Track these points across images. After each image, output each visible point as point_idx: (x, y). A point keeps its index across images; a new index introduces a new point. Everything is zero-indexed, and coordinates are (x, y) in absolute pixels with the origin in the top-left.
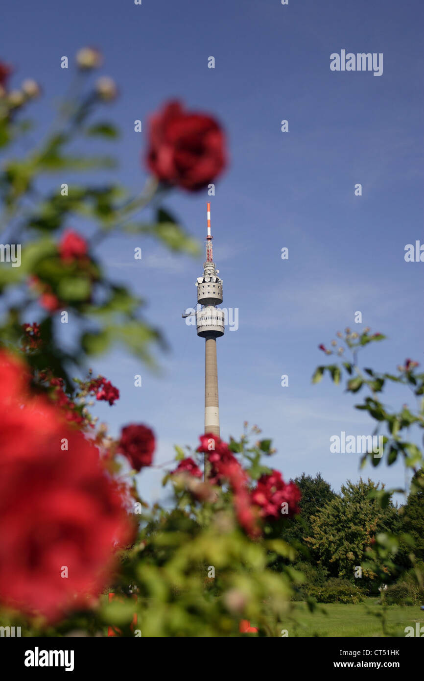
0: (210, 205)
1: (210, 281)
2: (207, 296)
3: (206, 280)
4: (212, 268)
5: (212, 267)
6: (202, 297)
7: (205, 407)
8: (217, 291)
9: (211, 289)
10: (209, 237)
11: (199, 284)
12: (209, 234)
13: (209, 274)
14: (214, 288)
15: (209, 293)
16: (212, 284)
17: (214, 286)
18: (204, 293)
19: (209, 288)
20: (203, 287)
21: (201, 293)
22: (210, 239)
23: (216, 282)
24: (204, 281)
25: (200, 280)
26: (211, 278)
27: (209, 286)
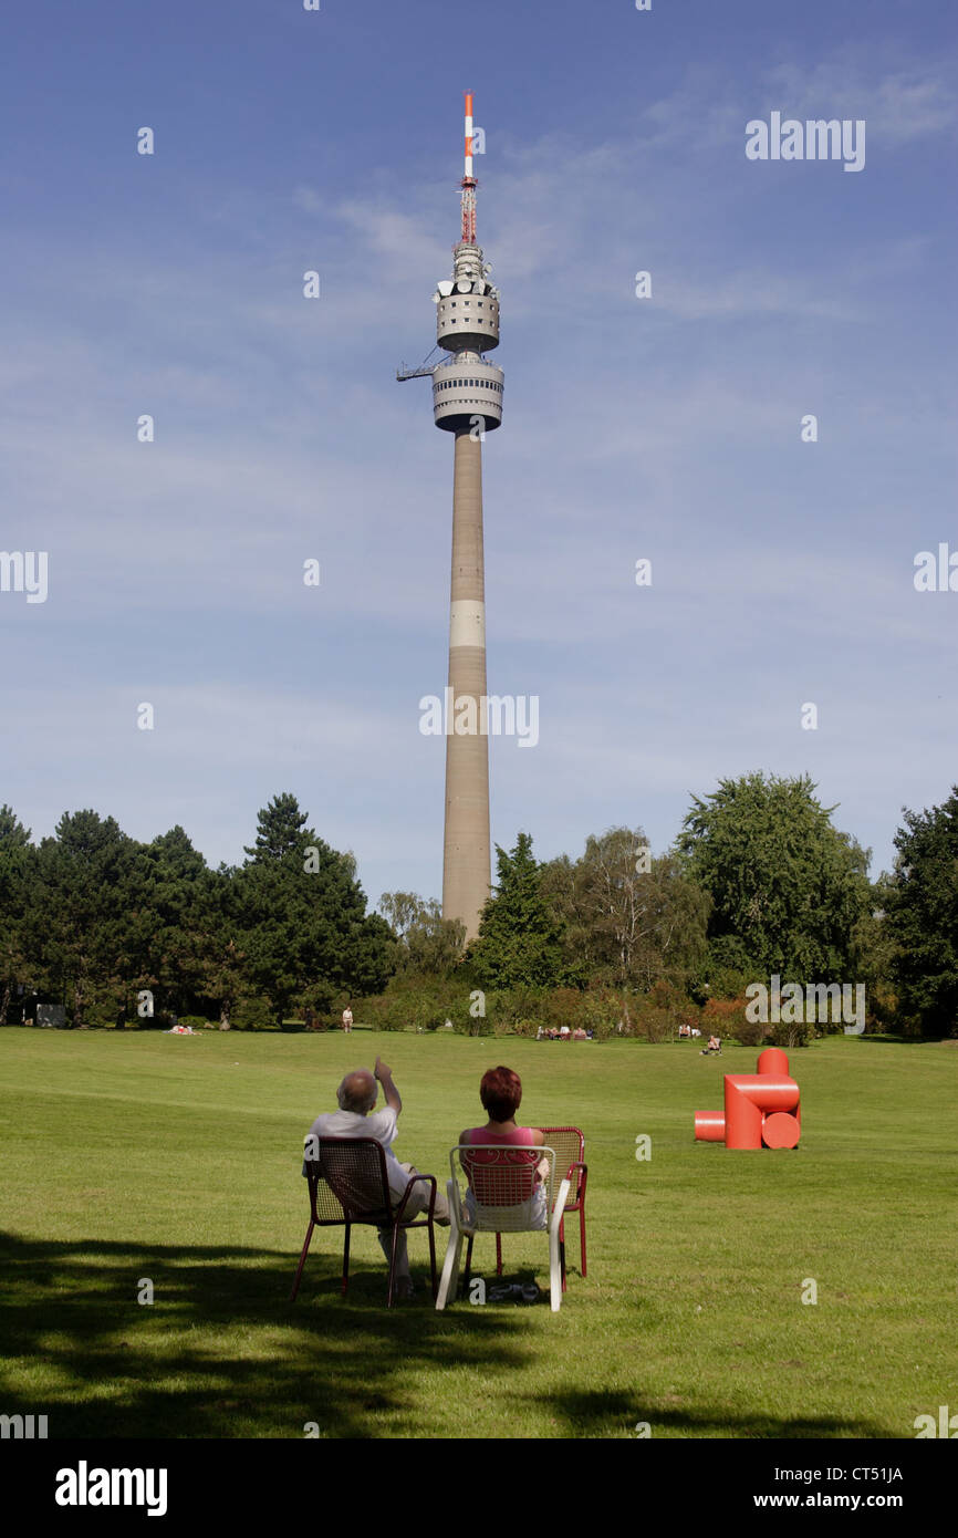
0: (472, 99)
1: (470, 292)
2: (462, 328)
3: (460, 289)
4: (476, 259)
5: (476, 256)
6: (450, 330)
7: (452, 600)
8: (487, 318)
9: (473, 312)
10: (469, 181)
11: (442, 297)
12: (469, 173)
13: (469, 274)
14: (479, 310)
15: (467, 320)
16: (474, 299)
17: (480, 304)
18: (454, 321)
19: (467, 309)
20: (454, 305)
21: (447, 319)
22: (471, 185)
23: (485, 294)
24: (455, 291)
25: (446, 287)
26: (473, 284)
27: (467, 303)
